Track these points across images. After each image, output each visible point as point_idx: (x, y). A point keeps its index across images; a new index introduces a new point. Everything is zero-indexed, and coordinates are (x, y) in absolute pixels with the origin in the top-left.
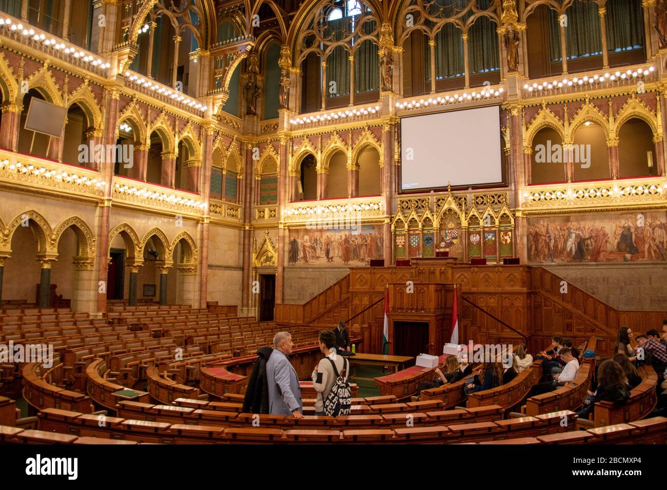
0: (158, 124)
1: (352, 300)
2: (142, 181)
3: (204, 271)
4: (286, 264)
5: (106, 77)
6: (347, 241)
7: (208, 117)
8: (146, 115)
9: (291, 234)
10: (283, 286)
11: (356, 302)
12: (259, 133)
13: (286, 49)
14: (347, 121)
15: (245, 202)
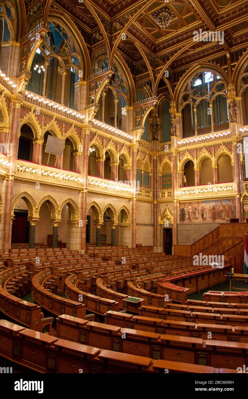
0: (109, 147)
1: (222, 242)
2: (102, 178)
3: (134, 227)
4: (178, 222)
5: (83, 123)
6: (214, 208)
7: (134, 142)
8: (103, 142)
9: (181, 205)
10: (177, 234)
11: (224, 243)
12: (160, 150)
13: (173, 103)
14: (211, 140)
15: (154, 188)
